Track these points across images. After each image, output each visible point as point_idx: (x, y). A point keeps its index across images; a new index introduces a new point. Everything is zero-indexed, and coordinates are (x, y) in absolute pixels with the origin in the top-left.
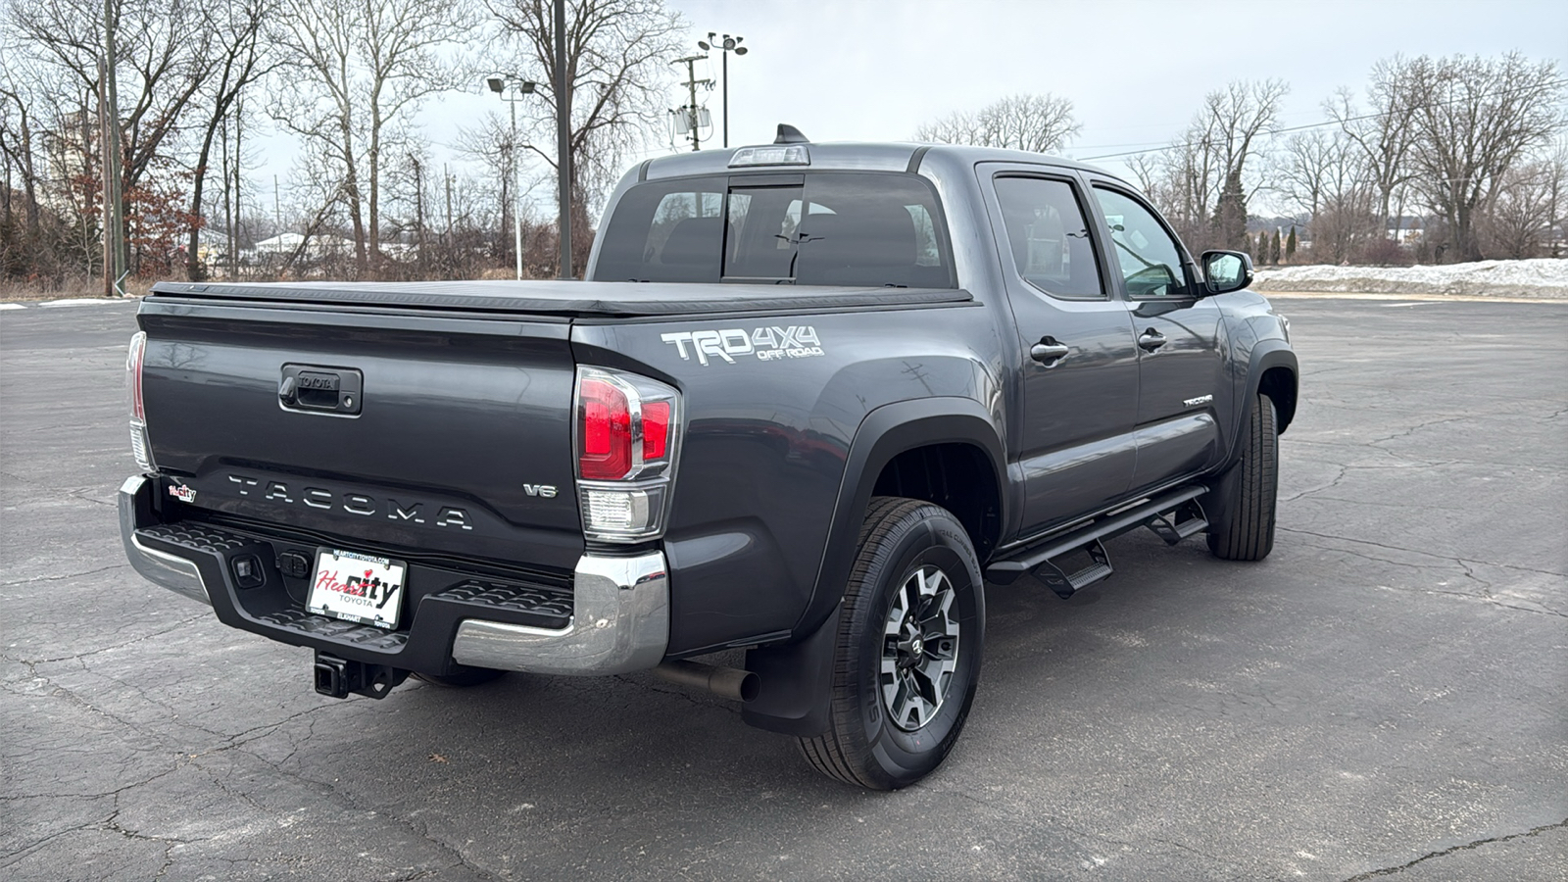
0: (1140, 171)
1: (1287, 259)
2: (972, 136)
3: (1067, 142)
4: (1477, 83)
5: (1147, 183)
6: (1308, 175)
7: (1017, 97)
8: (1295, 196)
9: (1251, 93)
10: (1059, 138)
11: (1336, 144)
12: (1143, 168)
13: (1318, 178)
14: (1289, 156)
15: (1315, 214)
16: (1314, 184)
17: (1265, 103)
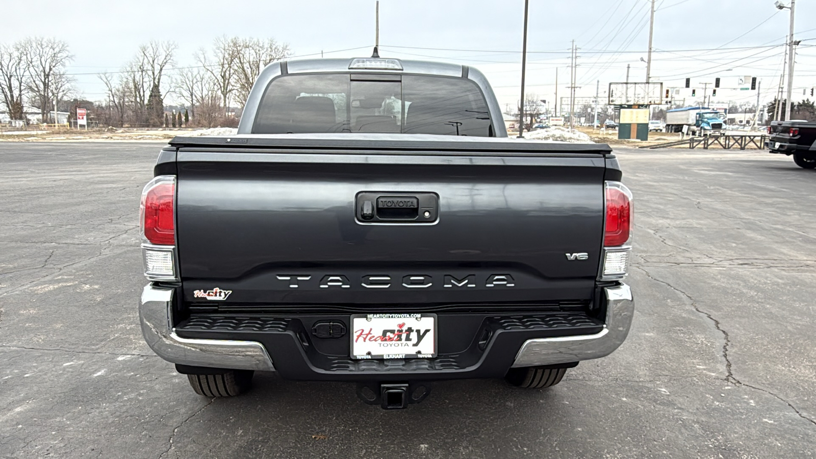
0: (106, 80)
1: (186, 125)
2: (11, 56)
3: (67, 62)
4: (259, 51)
5: (110, 87)
6: (188, 87)
7: (36, 38)
8: (183, 96)
9: (161, 46)
10: (63, 60)
11: (199, 73)
12: (107, 79)
13: (192, 88)
14: (179, 78)
15: (193, 105)
16: (191, 90)
17: (168, 52)
